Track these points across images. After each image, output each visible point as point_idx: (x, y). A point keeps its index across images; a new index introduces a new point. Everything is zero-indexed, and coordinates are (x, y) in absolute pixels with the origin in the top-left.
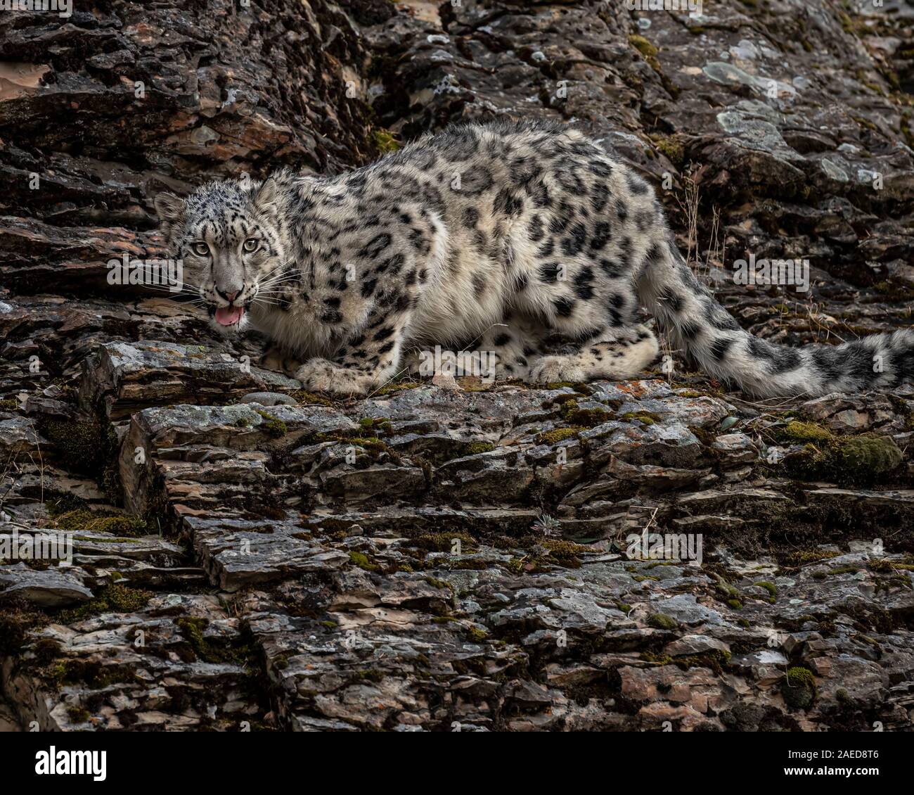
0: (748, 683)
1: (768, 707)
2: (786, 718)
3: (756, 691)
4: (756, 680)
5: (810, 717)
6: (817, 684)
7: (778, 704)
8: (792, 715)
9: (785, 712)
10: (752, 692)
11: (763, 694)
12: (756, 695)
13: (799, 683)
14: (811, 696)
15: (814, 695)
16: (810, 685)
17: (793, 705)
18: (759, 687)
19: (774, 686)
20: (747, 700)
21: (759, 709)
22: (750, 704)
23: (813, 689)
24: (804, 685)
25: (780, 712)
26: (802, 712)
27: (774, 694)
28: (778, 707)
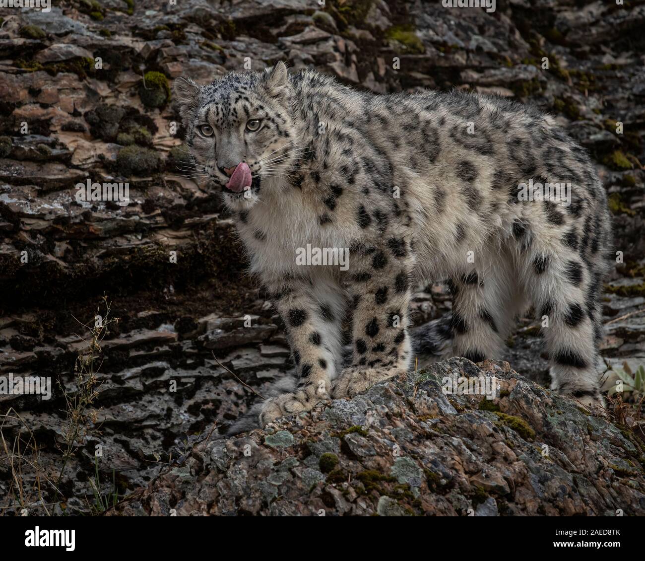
0: (109, 87)
1: (127, 107)
2: (143, 116)
3: (117, 93)
4: (116, 84)
5: (164, 115)
6: (170, 87)
7: (136, 104)
8: (149, 114)
9: (142, 111)
10: (113, 94)
11: (123, 96)
12: (116, 97)
13: (155, 86)
14: (165, 97)
15: (168, 95)
16: (164, 86)
17: (149, 105)
18: (120, 89)
19: (133, 89)
20: (109, 101)
21: (120, 109)
22: (112, 105)
23: (167, 91)
24: (158, 88)
25: (137, 111)
26: (157, 111)
27: (133, 95)
28: (136, 107)
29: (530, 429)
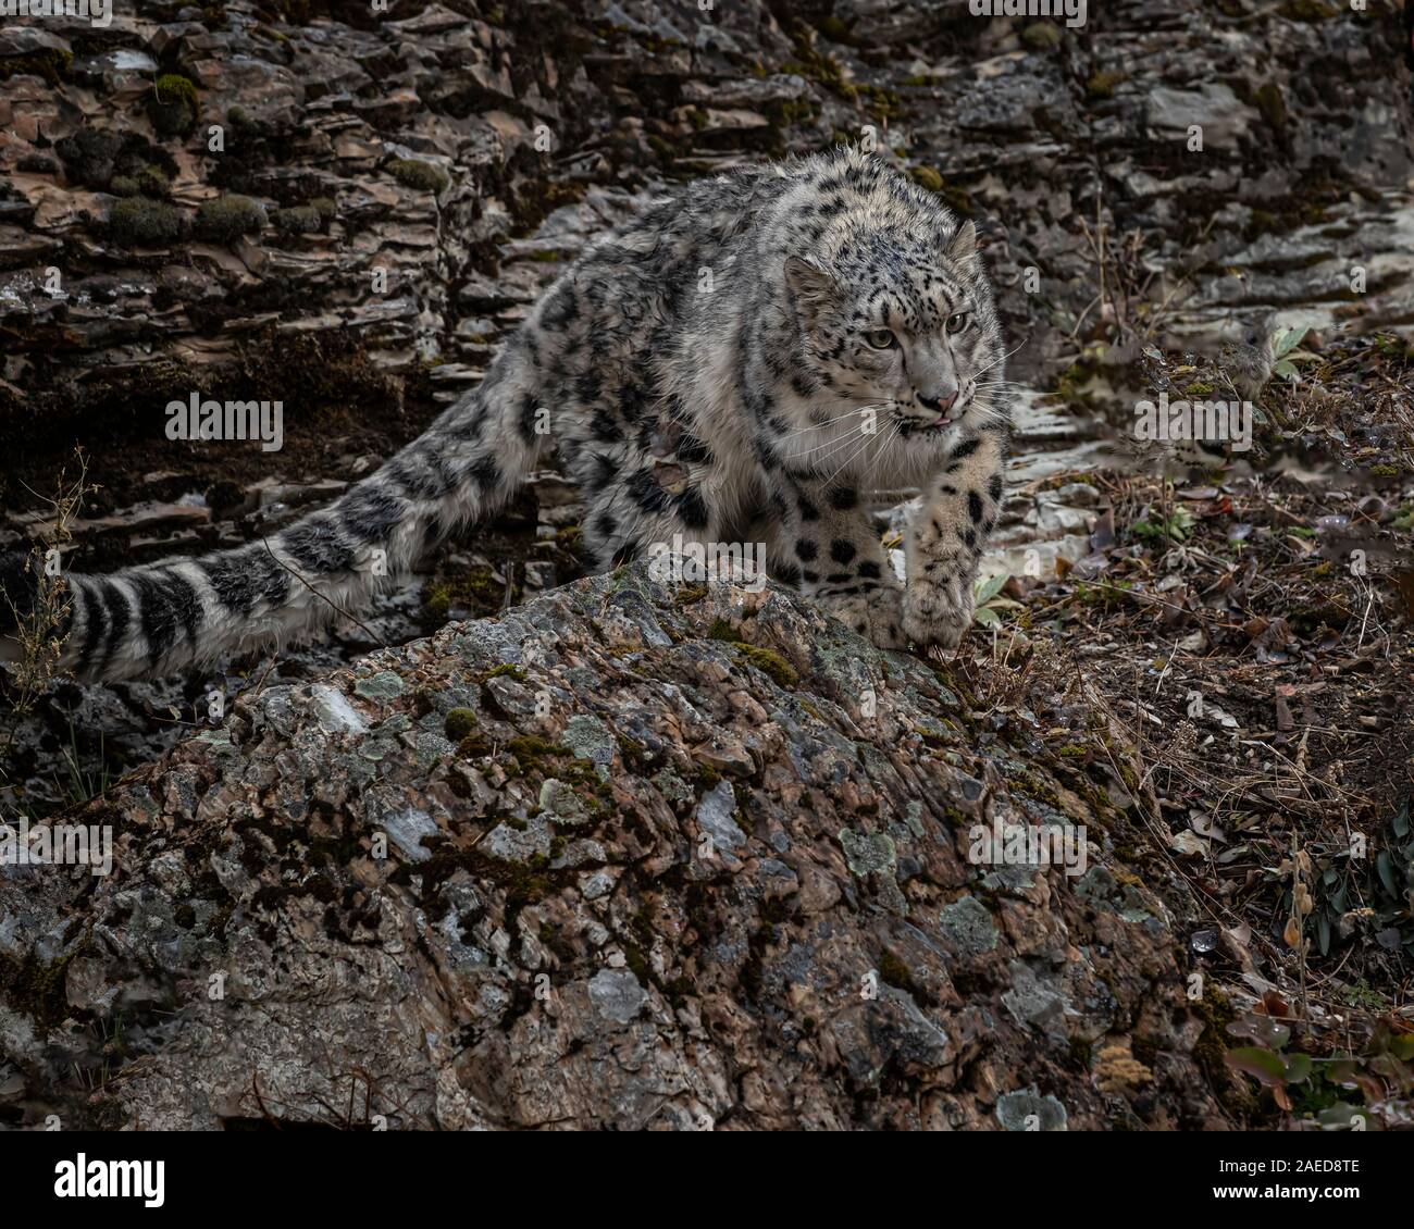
0: (98, 98)
1: (129, 133)
2: (155, 149)
3: (110, 110)
4: (110, 94)
5: (190, 147)
6: (199, 100)
7: (143, 128)
8: (164, 144)
9: (152, 140)
10: (103, 112)
11: (121, 114)
12: (110, 116)
13: (174, 98)
14: (191, 117)
15: (196, 115)
16: (190, 100)
17: (164, 132)
18: (115, 103)
19: (137, 103)
20: (97, 123)
21: (115, 136)
22: (102, 129)
23: (195, 108)
24: (181, 101)
25: (145, 140)
26: (178, 140)
27: (137, 114)
28: (143, 133)
29: (790, 669)
